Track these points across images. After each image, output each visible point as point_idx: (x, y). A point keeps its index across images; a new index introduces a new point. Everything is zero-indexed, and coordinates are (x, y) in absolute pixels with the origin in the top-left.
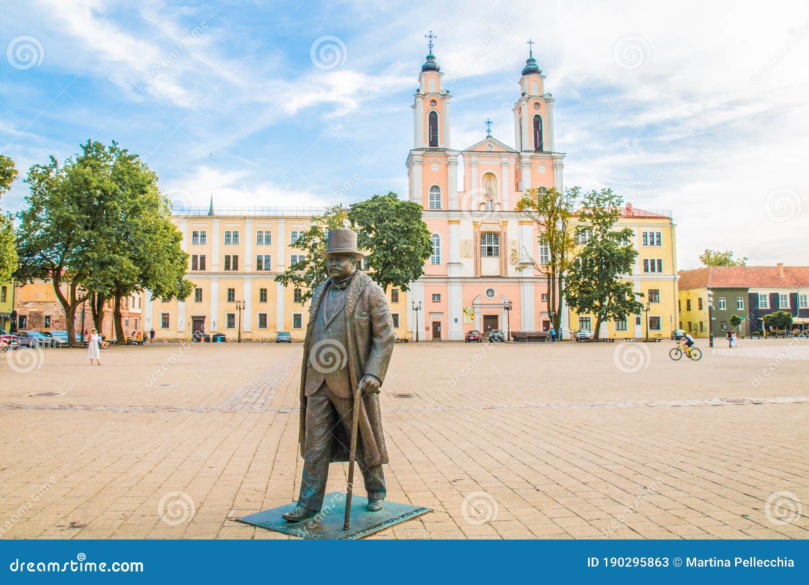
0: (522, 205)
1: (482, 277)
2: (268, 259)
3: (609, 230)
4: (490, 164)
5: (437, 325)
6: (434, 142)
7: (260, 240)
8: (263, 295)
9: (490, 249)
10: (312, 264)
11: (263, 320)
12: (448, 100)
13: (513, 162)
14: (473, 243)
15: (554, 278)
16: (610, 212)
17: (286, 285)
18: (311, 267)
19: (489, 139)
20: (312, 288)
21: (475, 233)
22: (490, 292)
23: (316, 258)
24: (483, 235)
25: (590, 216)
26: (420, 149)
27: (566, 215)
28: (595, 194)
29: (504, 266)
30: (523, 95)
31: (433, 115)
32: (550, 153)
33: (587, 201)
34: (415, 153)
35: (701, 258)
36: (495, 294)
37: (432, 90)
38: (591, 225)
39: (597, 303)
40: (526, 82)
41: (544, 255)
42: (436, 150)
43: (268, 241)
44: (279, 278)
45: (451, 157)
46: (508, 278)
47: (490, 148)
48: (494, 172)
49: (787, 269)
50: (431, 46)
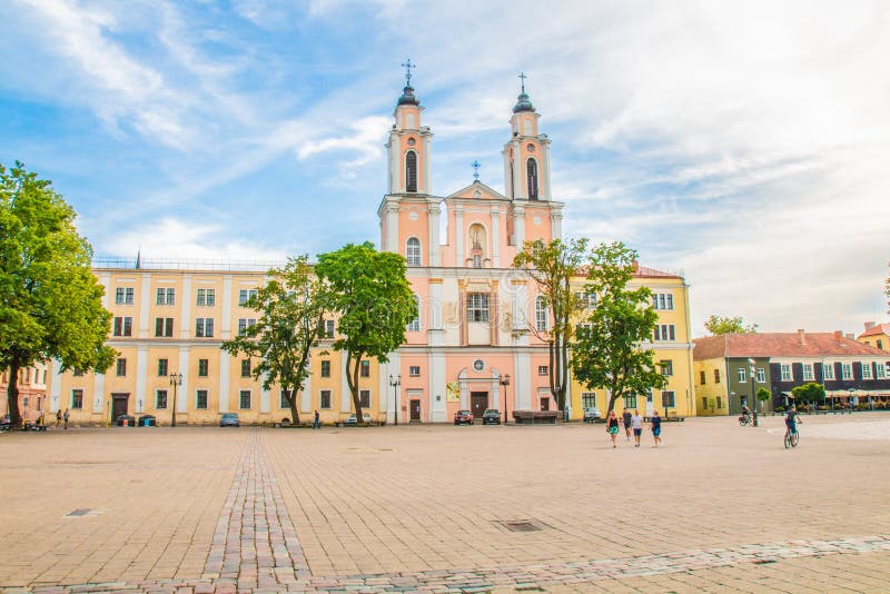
0: (518, 261)
1: (469, 346)
2: (210, 323)
3: (623, 291)
4: (478, 213)
5: (415, 404)
6: (412, 187)
7: (200, 300)
8: (203, 368)
9: (477, 313)
10: (268, 329)
11: (202, 399)
12: (429, 139)
13: (504, 212)
14: (458, 306)
15: (558, 348)
16: (623, 269)
17: (235, 354)
18: (268, 333)
19: (477, 184)
20: (268, 358)
21: (461, 294)
22: (479, 364)
23: (273, 321)
24: (470, 295)
25: (599, 274)
26: (395, 195)
27: (571, 273)
28: (605, 248)
29: (494, 333)
30: (516, 134)
31: (411, 155)
32: (547, 202)
33: (596, 256)
34: (390, 198)
35: (707, 325)
36: (485, 366)
37: (409, 126)
38: (600, 284)
39: (610, 376)
40: (518, 121)
41: (541, 321)
42: (414, 196)
43: (211, 301)
44: (226, 345)
45: (433, 205)
46: (499, 348)
47: (477, 196)
48: (483, 223)
49: (808, 337)
50: (409, 76)
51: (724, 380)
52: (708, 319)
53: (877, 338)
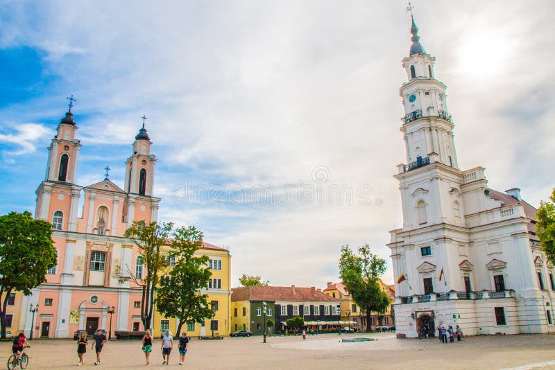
0: (128, 233)
3: (192, 256)
4: (105, 200)
5: (46, 325)
6: (62, 177)
9: (97, 265)
12: (79, 148)
13: (122, 200)
14: (84, 259)
15: (148, 290)
16: (193, 243)
19: (106, 181)
21: (87, 252)
22: (95, 299)
24: (93, 253)
25: (179, 245)
26: (50, 182)
27: (161, 243)
28: (184, 229)
29: (107, 279)
30: (135, 153)
31: (65, 157)
32: (150, 197)
33: (178, 234)
34: (46, 183)
36: (98, 300)
37: (67, 138)
38: (179, 251)
39: (180, 310)
40: (138, 144)
41: (138, 272)
42: (63, 184)
45: (75, 191)
46: (110, 288)
47: (106, 188)
48: (107, 206)
49: (297, 290)
50: (70, 106)
51: (248, 314)
52: (241, 277)
53: (334, 291)
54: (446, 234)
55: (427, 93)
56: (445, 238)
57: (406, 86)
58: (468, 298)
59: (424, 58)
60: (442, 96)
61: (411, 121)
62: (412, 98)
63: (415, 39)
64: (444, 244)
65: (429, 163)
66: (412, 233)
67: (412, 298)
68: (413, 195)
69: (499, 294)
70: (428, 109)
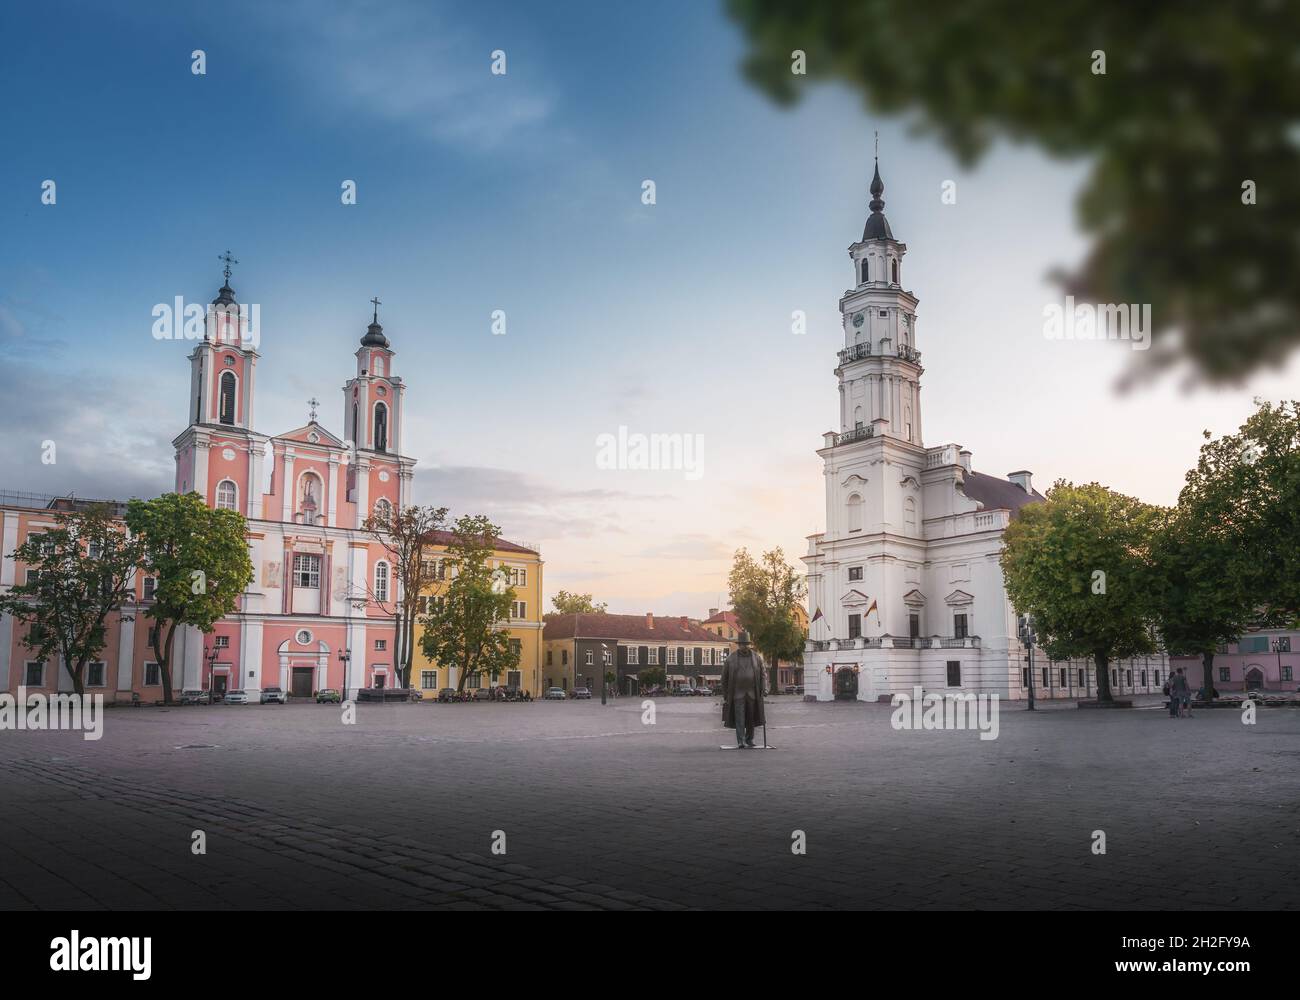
1: (293, 615)
6: (227, 418)
9: (305, 577)
12: (254, 361)
13: (345, 462)
14: (281, 566)
15: (406, 621)
19: (314, 426)
21: (286, 556)
22: (305, 636)
24: (297, 555)
26: (205, 425)
28: (468, 520)
30: (364, 372)
31: (228, 377)
32: (396, 456)
33: (458, 527)
34: (196, 428)
35: (554, 600)
36: (312, 638)
40: (367, 355)
41: (380, 590)
42: (231, 430)
45: (256, 445)
46: (330, 617)
47: (313, 439)
48: (319, 474)
49: (657, 621)
50: (227, 273)
51: (571, 662)
52: (556, 595)
53: (719, 625)
54: (888, 549)
55: (883, 314)
56: (884, 556)
57: (850, 296)
58: (912, 646)
59: (886, 245)
60: (910, 318)
61: (852, 361)
62: (858, 320)
63: (877, 206)
64: (881, 565)
65: (871, 437)
66: (837, 545)
67: (829, 644)
68: (845, 485)
69: (958, 643)
70: (882, 342)
